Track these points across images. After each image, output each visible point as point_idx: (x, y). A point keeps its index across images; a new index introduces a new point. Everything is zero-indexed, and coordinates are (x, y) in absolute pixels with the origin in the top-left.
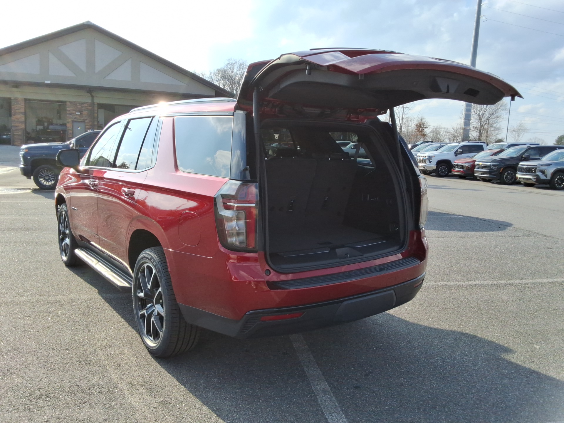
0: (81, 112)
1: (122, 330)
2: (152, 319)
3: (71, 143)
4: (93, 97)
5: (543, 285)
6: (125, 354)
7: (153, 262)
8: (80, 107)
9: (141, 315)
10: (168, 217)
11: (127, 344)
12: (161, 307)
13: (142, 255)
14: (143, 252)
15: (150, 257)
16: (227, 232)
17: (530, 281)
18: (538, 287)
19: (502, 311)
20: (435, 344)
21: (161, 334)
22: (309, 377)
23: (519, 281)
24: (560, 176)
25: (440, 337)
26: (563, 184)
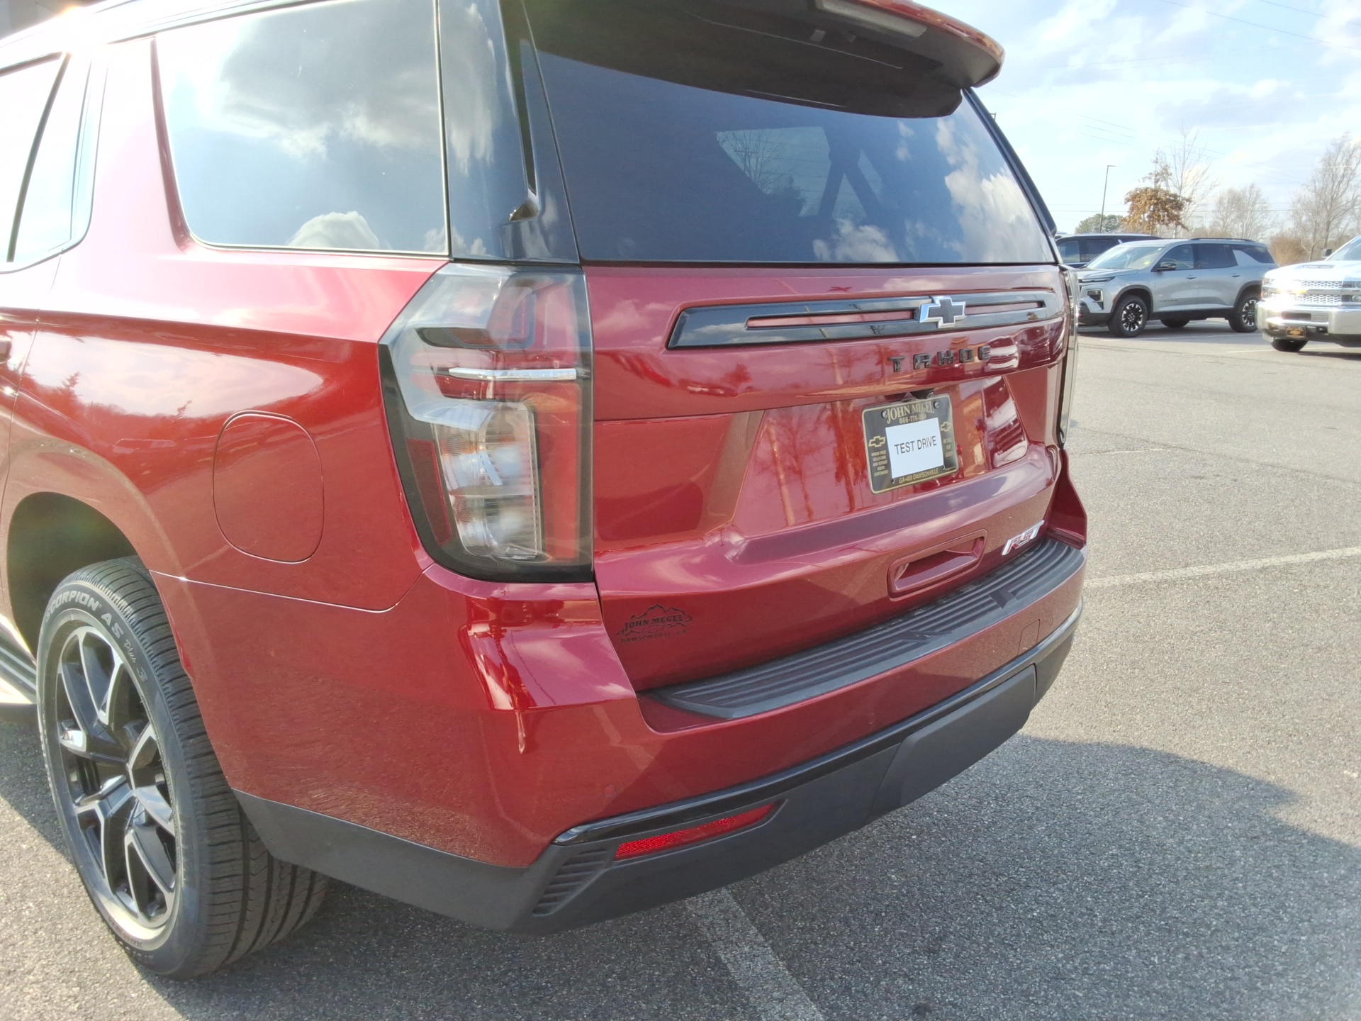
1: (16, 861)
2: (129, 839)
5: (1247, 578)
6: (29, 972)
7: (112, 624)
9: (81, 816)
10: (155, 443)
11: (38, 926)
12: (157, 794)
13: (60, 596)
14: (66, 583)
15: (95, 605)
17: (1209, 569)
18: (1239, 586)
19: (1193, 664)
20: (1079, 797)
21: (169, 898)
22: (748, 990)
23: (1182, 572)
24: (1133, 305)
25: (1081, 771)
26: (1138, 324)
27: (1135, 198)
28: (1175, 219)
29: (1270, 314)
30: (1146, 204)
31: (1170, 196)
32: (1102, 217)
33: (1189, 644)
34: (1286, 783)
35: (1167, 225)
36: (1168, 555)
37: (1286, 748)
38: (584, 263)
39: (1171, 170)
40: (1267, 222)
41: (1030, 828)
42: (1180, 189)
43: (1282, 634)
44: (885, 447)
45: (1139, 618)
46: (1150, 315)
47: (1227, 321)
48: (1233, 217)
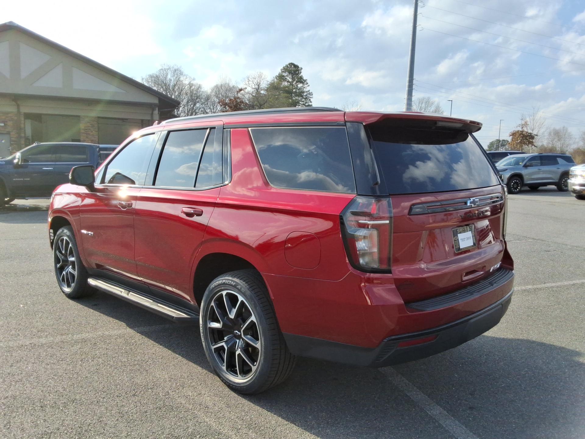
0: (6, 123)
2: (238, 352)
3: (14, 158)
4: (18, 106)
5: (568, 287)
7: (240, 289)
8: (4, 117)
12: (252, 338)
13: (218, 282)
15: (232, 284)
16: (358, 252)
17: (553, 284)
18: (565, 290)
19: (549, 316)
20: (513, 355)
21: (254, 368)
22: (418, 402)
23: (543, 285)
24: (516, 181)
25: (513, 348)
26: (518, 188)
27: (513, 134)
28: (532, 143)
29: (574, 185)
30: (518, 137)
31: (529, 133)
32: (499, 141)
33: (547, 309)
34: (582, 351)
35: (528, 145)
36: (538, 279)
37: (582, 341)
38: (390, 195)
39: (529, 123)
40: (571, 142)
41: (498, 363)
42: (533, 130)
43: (581, 306)
44: (458, 240)
45: (529, 301)
46: (523, 185)
47: (556, 187)
48: (556, 140)
